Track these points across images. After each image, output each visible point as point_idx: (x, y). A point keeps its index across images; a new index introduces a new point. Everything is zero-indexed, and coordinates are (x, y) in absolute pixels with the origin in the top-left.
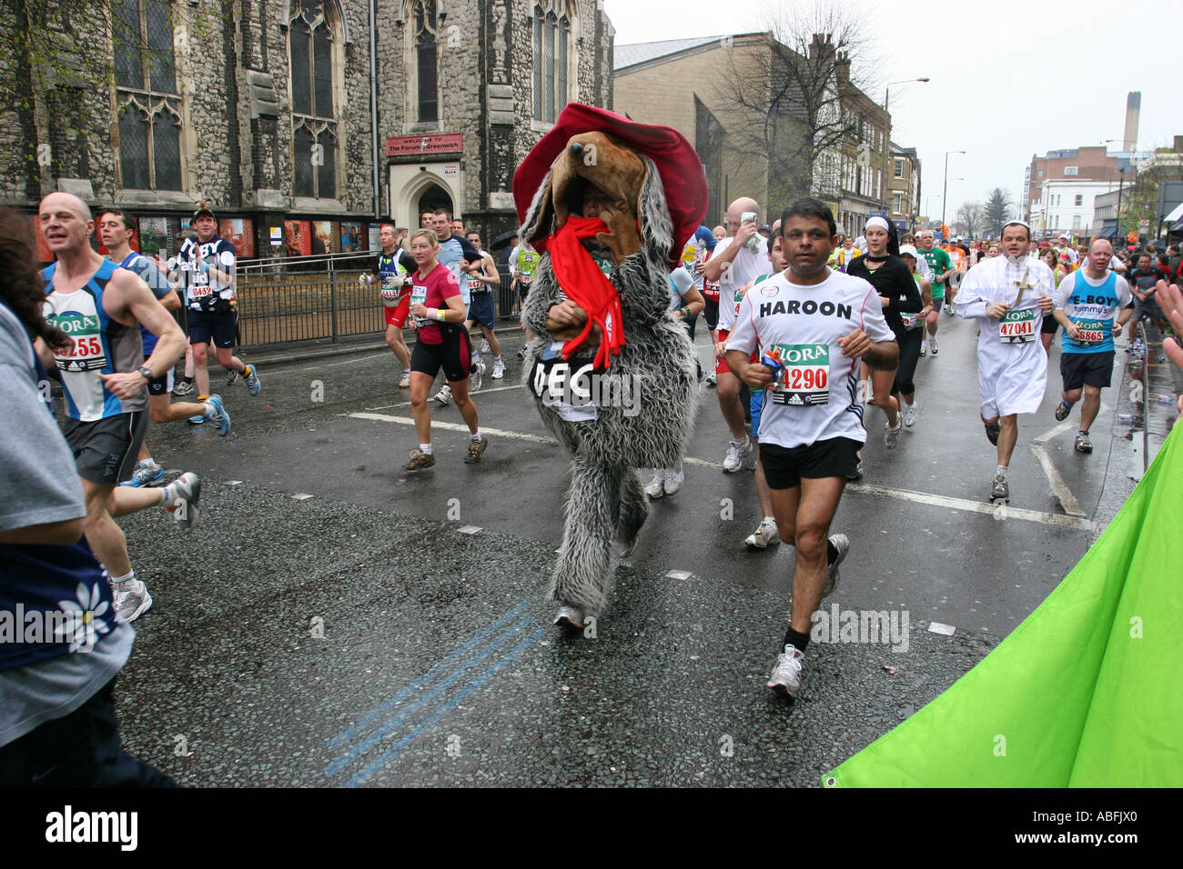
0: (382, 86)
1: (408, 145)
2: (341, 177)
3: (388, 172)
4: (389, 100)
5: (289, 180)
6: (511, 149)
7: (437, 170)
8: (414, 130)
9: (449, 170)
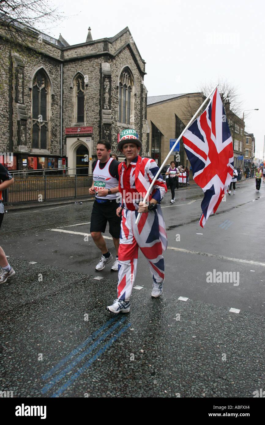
0: (64, 110)
1: (73, 130)
2: (49, 142)
3: (66, 140)
4: (67, 115)
5: (30, 142)
6: (110, 132)
7: (83, 140)
8: (75, 125)
9: (88, 140)
